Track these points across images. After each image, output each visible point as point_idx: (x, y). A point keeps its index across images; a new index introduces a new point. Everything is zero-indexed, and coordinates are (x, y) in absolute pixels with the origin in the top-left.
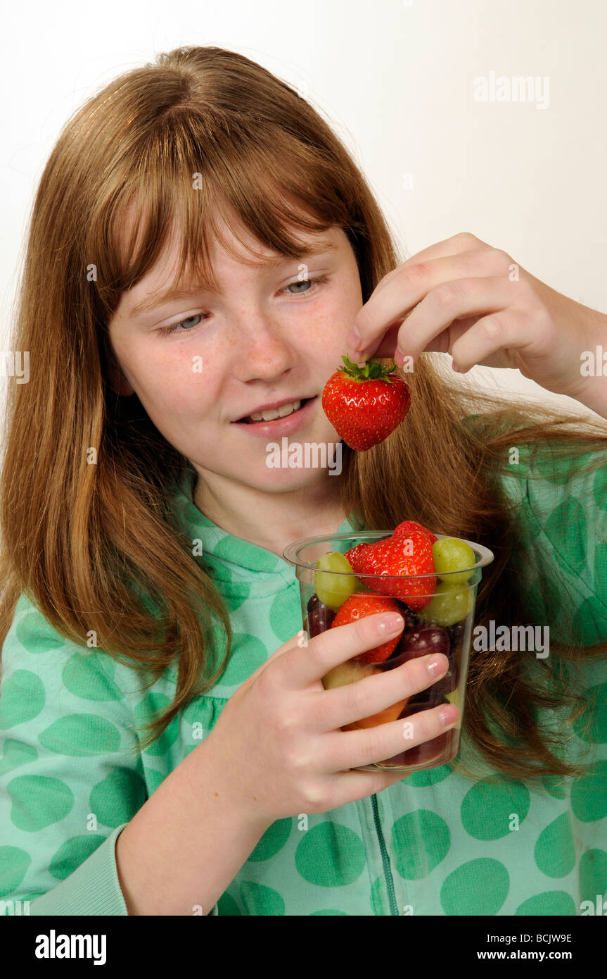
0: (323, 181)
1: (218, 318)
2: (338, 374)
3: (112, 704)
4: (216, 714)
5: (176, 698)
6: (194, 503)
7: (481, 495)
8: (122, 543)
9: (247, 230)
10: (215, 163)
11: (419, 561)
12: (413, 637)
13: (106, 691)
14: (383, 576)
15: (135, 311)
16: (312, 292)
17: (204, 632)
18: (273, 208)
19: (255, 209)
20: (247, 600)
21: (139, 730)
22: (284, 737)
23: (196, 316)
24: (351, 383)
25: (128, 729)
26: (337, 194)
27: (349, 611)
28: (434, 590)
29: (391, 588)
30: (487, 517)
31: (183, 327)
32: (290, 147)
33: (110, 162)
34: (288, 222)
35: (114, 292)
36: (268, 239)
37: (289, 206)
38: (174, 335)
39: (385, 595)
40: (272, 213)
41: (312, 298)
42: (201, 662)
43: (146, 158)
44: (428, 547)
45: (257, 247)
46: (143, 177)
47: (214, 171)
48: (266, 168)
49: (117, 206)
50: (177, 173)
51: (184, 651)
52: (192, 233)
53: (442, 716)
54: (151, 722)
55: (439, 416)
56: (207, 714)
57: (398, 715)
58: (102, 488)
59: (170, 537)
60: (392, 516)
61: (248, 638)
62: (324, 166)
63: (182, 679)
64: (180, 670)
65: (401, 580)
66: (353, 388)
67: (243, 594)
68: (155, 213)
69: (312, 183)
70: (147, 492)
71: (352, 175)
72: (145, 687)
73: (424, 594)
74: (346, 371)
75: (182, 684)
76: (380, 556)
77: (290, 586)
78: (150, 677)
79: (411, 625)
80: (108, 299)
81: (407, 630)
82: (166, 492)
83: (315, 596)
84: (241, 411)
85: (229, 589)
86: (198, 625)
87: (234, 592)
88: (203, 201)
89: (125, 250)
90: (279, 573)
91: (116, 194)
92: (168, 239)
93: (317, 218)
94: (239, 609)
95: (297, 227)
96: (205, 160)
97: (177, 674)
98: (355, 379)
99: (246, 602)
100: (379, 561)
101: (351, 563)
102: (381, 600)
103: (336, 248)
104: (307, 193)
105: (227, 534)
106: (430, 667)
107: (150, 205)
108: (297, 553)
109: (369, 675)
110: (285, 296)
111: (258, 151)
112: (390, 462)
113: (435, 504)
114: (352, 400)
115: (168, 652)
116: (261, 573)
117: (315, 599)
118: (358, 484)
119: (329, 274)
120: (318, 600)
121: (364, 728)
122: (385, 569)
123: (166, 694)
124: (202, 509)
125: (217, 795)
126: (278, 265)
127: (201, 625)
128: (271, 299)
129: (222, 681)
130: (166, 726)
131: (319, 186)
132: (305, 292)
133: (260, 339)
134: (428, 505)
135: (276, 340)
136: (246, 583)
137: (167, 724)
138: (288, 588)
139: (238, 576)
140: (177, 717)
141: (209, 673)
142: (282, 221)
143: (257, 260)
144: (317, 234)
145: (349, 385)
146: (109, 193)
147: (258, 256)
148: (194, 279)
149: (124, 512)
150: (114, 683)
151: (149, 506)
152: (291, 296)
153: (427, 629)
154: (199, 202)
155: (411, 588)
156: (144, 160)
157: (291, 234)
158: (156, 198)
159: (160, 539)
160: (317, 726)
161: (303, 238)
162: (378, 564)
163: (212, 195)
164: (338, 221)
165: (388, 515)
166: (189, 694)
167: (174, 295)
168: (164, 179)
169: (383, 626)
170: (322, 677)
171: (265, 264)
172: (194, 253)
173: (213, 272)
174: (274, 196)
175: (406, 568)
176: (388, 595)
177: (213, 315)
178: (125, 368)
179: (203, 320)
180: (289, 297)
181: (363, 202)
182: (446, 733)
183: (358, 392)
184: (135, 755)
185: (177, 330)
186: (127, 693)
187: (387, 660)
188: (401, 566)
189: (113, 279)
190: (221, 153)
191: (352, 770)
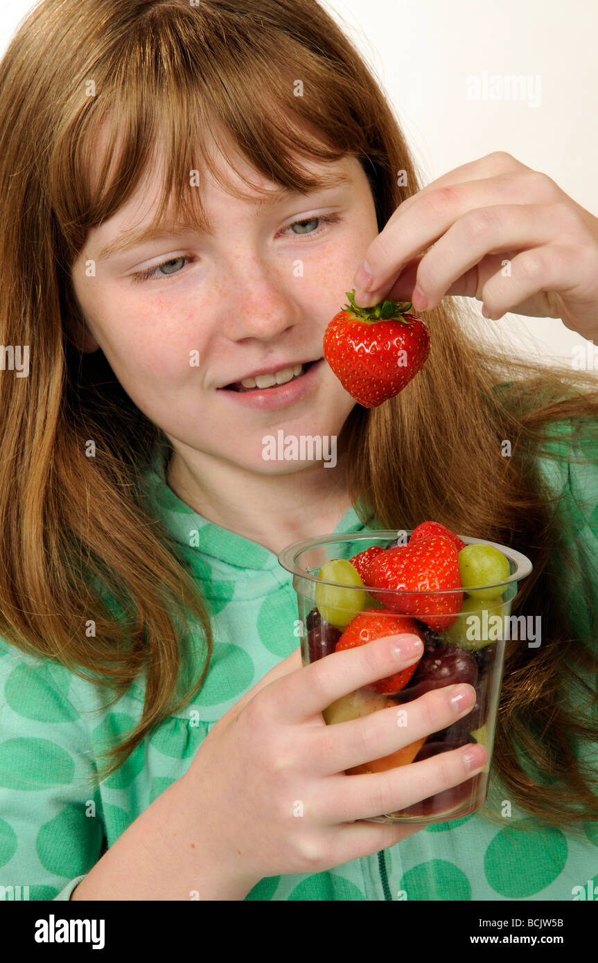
0: (337, 100)
1: (205, 264)
2: (343, 313)
3: (65, 726)
4: (192, 739)
5: (143, 718)
6: (168, 483)
7: (515, 484)
8: (84, 532)
9: (245, 158)
10: (207, 74)
11: (443, 573)
12: (434, 663)
13: (57, 709)
14: (399, 591)
15: (105, 253)
16: (321, 233)
17: (179, 640)
18: (276, 132)
19: (254, 132)
20: (231, 603)
21: (97, 757)
22: (277, 781)
23: (179, 258)
24: (359, 324)
25: (84, 756)
26: (352, 116)
27: (358, 632)
28: (459, 608)
29: (408, 606)
30: (522, 509)
31: (163, 271)
32: (298, 58)
33: (78, 71)
34: (294, 149)
35: (80, 229)
36: (269, 170)
37: (296, 129)
38: (151, 282)
39: (400, 614)
40: (275, 138)
41: (320, 241)
42: (175, 677)
43: (123, 67)
44: (453, 556)
45: (256, 178)
46: (119, 89)
47: (207, 85)
48: (270, 83)
49: (87, 124)
50: (162, 86)
51: (153, 662)
52: (178, 161)
53: (467, 759)
54: (113, 747)
55: (467, 387)
56: (179, 739)
57: (413, 757)
58: (61, 463)
59: (142, 525)
60: (409, 505)
61: (232, 649)
62: (338, 82)
63: (150, 697)
64: (148, 686)
65: (420, 596)
66: (362, 330)
67: (225, 595)
68: (133, 134)
69: (323, 102)
70: (115, 469)
71: (371, 92)
72: (106, 707)
73: (448, 613)
74: (352, 310)
75: (150, 703)
76: (395, 567)
77: (282, 587)
78: (112, 694)
79: (431, 649)
80: (73, 237)
81: (426, 655)
82: (137, 469)
83: (317, 610)
84: (230, 376)
85: (208, 589)
86: (173, 632)
87: (214, 593)
88: (193, 121)
89: (95, 179)
90: (269, 570)
91: (86, 111)
92: (148, 166)
93: (329, 146)
94: (221, 613)
95: (304, 156)
96: (196, 70)
97: (144, 690)
98: (364, 320)
99: (229, 605)
100: (395, 572)
101: (359, 570)
102: (395, 620)
103: (351, 181)
104: (317, 114)
105: (209, 522)
106: (454, 700)
107: (128, 124)
108: (296, 557)
109: (379, 709)
110: (288, 237)
111: (261, 62)
112: (408, 442)
113: (460, 493)
114: (361, 344)
115: (135, 664)
116: (247, 571)
117: (315, 614)
118: (368, 467)
119: (340, 212)
120: (319, 615)
121: (373, 772)
122: (401, 582)
123: (131, 715)
124: (179, 491)
125: (193, 846)
126: (281, 200)
127: (176, 630)
128: (270, 241)
129: (197, 701)
130: (129, 754)
131: (332, 106)
132: (312, 233)
133: (257, 290)
134: (453, 494)
135: (277, 291)
136: (229, 582)
137: (132, 751)
138: (280, 589)
139: (220, 573)
140: (143, 742)
141: (184, 690)
142: (287, 148)
143: (255, 194)
144: (330, 164)
145: (356, 327)
146: (77, 110)
147: (257, 189)
148: (179, 216)
149: (88, 494)
150: (68, 700)
151: (118, 487)
152: (294, 238)
153: (452, 654)
154: (188, 123)
155: (432, 605)
156: (121, 68)
157: (297, 164)
158: (135, 115)
159: (131, 527)
160: (317, 769)
161: (311, 168)
162: (393, 576)
163: (202, 114)
164: (353, 148)
165: (404, 505)
166: (157, 716)
167: (153, 233)
168: (145, 93)
169: (398, 650)
170: (323, 709)
171: (265, 199)
172: (180, 184)
173: (202, 208)
174: (279, 117)
175: (426, 582)
176: (405, 614)
177: (199, 259)
178: (90, 320)
179: (187, 266)
180: (292, 238)
181: (383, 125)
182: (471, 779)
183: (368, 335)
184: (93, 787)
185: (154, 276)
186: (82, 713)
187: (402, 690)
188: (421, 578)
189: (79, 214)
190: (215, 62)
191: (357, 821)
